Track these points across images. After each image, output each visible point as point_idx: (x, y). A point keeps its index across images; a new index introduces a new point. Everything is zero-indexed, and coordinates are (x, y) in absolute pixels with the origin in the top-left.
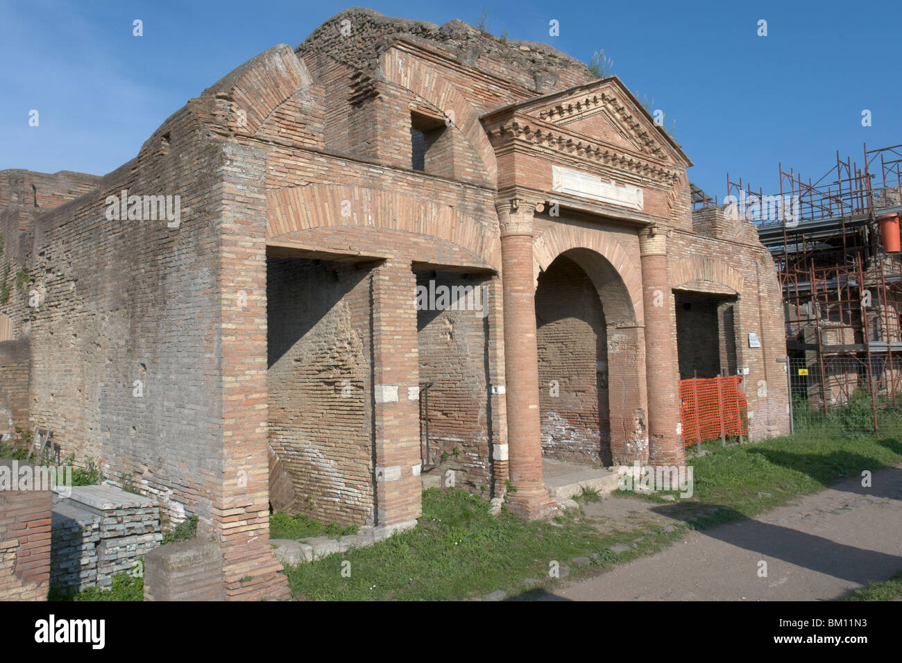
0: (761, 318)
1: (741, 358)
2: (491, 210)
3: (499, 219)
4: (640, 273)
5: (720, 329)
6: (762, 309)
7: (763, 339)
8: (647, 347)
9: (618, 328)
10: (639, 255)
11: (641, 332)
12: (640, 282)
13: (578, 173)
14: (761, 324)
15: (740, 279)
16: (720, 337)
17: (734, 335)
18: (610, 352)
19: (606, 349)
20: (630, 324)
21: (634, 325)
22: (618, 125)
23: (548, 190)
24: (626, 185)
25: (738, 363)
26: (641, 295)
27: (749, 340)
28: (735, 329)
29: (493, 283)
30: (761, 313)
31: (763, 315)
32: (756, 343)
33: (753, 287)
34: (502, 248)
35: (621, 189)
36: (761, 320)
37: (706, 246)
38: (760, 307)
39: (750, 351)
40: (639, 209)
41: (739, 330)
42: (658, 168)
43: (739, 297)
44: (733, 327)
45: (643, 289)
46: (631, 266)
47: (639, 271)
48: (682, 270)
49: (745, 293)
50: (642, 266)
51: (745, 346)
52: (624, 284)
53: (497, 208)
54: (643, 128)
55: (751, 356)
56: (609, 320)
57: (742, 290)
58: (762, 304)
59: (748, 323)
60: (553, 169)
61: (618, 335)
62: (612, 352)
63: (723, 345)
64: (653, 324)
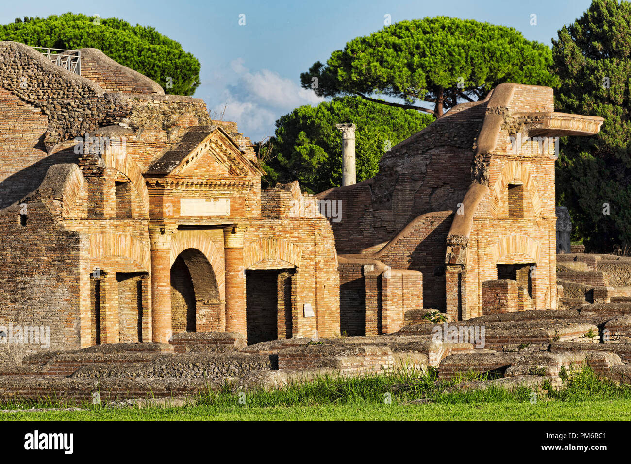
0: (316, 288)
1: (296, 327)
2: (147, 232)
3: (150, 238)
4: (224, 261)
5: (279, 300)
6: (318, 279)
7: (317, 308)
8: (227, 320)
9: (205, 304)
10: (224, 246)
11: (223, 307)
12: (223, 268)
13: (193, 200)
14: (316, 295)
15: (298, 253)
16: (279, 307)
17: (291, 305)
18: (198, 323)
19: (195, 321)
20: (215, 302)
21: (218, 303)
22: (217, 156)
23: (178, 217)
24: (220, 199)
25: (294, 331)
26: (224, 279)
27: (304, 310)
28: (292, 300)
29: (147, 280)
30: (316, 283)
31: (318, 286)
32: (310, 312)
33: (310, 259)
34: (152, 257)
35: (217, 203)
36: (316, 290)
37: (272, 228)
38: (316, 277)
39: (305, 320)
40: (227, 215)
41: (295, 301)
42: (242, 182)
43: (297, 269)
44: (291, 298)
45: (226, 273)
46: (218, 257)
47: (223, 259)
48: (252, 253)
49: (302, 265)
50: (225, 256)
51: (300, 316)
52: (213, 272)
53: (150, 231)
54: (233, 155)
55: (305, 325)
56: (198, 298)
57: (301, 263)
58: (318, 275)
59: (305, 295)
60: (181, 202)
61: (205, 310)
62: (199, 323)
63: (281, 315)
64: (232, 302)
